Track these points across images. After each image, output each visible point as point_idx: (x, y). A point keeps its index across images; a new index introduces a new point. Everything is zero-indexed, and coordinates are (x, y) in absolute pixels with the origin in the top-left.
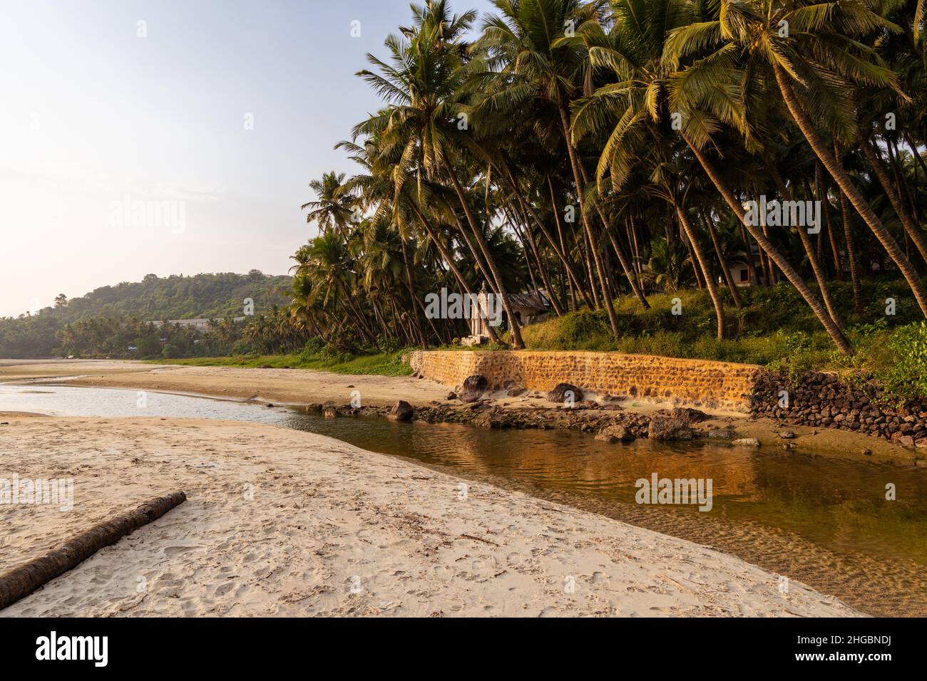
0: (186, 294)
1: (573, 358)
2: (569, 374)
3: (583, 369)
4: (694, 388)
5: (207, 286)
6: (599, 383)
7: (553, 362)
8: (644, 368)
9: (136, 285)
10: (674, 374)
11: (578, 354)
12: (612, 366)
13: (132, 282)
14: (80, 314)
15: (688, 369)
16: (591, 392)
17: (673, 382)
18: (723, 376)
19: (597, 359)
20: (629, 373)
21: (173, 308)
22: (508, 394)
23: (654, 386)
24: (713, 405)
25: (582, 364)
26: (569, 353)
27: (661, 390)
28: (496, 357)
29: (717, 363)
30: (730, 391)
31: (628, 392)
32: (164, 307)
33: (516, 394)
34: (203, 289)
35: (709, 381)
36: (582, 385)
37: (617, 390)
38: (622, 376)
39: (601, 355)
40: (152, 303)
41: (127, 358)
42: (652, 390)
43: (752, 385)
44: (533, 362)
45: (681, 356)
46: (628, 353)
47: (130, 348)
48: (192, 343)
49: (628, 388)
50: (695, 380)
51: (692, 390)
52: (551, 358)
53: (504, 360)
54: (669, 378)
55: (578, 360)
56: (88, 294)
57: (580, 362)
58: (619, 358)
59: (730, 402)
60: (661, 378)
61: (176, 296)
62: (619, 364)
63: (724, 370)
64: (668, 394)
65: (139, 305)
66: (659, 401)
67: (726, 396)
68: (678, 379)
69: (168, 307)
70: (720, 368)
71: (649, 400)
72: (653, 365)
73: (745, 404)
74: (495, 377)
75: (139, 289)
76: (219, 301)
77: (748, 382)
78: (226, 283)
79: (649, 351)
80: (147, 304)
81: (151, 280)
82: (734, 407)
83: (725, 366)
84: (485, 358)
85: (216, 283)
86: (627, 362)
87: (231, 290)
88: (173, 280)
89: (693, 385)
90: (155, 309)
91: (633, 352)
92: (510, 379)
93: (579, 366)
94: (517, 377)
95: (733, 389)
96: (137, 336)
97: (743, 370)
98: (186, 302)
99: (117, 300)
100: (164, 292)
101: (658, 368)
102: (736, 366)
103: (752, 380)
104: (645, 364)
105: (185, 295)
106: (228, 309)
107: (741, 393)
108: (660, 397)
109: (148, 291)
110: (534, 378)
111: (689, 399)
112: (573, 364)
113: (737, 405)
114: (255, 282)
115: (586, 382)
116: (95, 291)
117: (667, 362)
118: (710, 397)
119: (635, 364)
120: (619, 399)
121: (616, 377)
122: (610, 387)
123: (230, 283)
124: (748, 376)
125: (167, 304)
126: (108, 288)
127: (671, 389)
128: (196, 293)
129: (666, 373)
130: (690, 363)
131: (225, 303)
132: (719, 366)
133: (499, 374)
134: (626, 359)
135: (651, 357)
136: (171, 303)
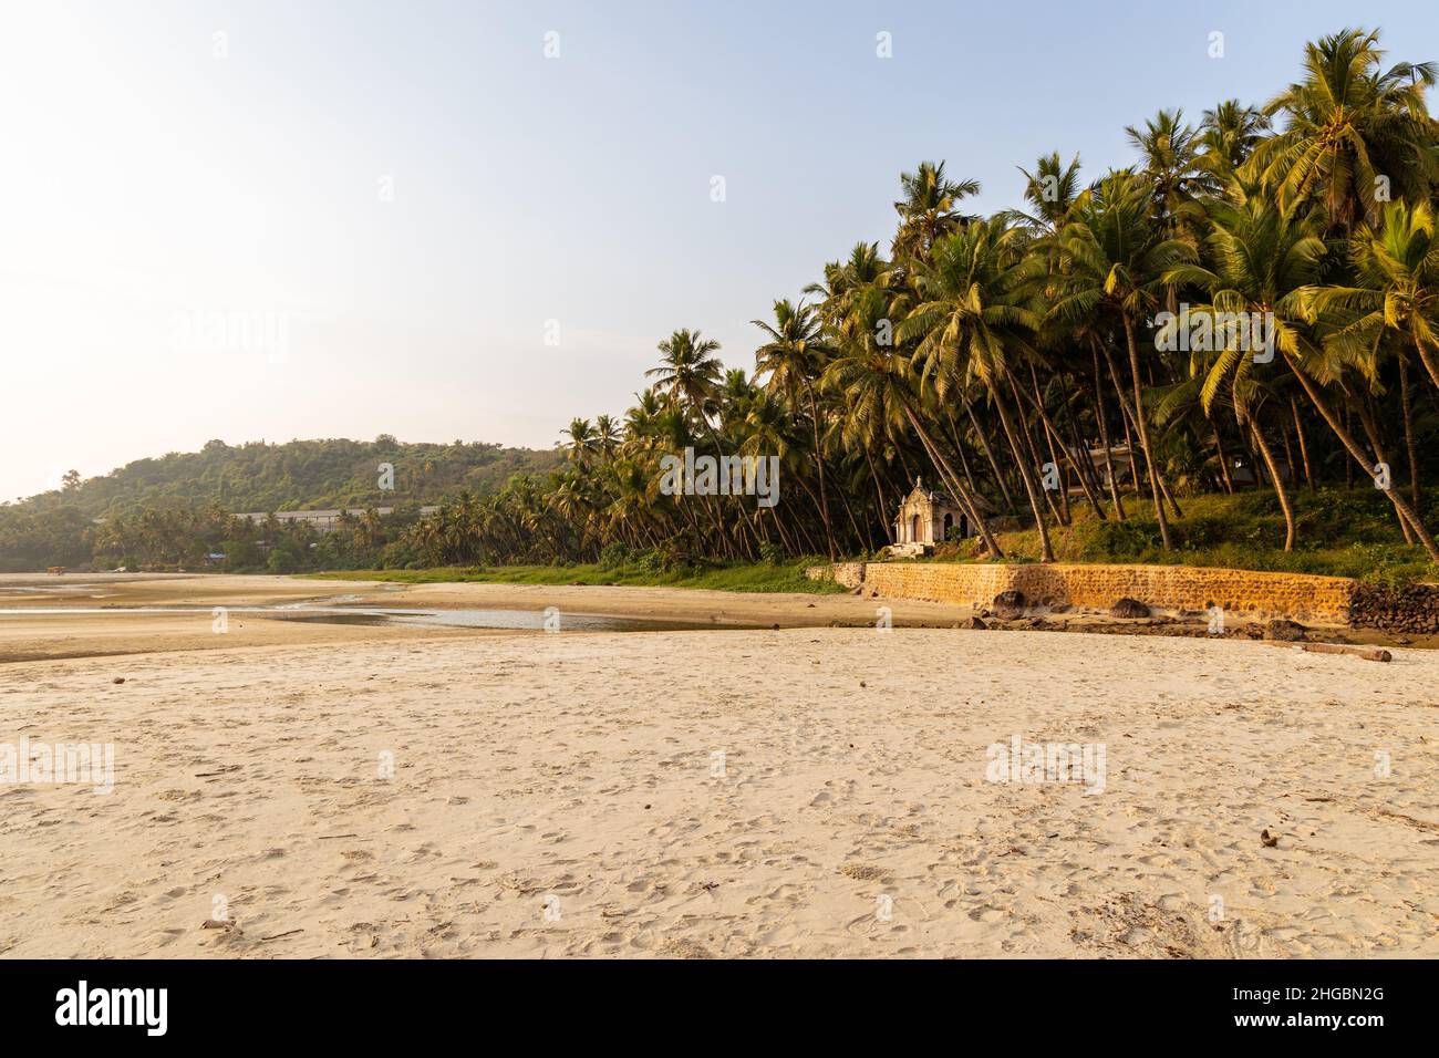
0: (279, 471)
1: (1132, 572)
2: (1128, 589)
3: (1145, 583)
4: (1282, 602)
5: (311, 459)
6: (1166, 598)
7: (1106, 576)
8: (1222, 582)
9: (191, 458)
10: (1257, 587)
11: (1138, 568)
12: (1181, 580)
13: (184, 452)
14: (108, 502)
15: (1274, 583)
16: (1159, 607)
17: (1257, 596)
18: (1315, 588)
19: (1163, 572)
20: (1202, 587)
21: (260, 493)
22: (1052, 611)
23: (1235, 599)
24: (1306, 617)
25: (1143, 579)
26: (1126, 567)
27: (1243, 604)
28: (1031, 572)
29: (1306, 576)
30: (1324, 604)
31: (1204, 607)
32: (245, 493)
33: (1062, 610)
34: (306, 464)
35: (1298, 594)
36: (1146, 600)
37: (1190, 605)
38: (1196, 590)
39: (1168, 569)
40: (225, 485)
41: (210, 571)
42: (1232, 604)
43: (1348, 597)
44: (1078, 576)
45: (1262, 568)
46: (1198, 566)
47: (212, 556)
48: (307, 548)
49: (1204, 603)
50: (1283, 593)
51: (1280, 603)
52: (1103, 572)
53: (1040, 574)
54: (1252, 592)
55: (1138, 574)
56: (116, 471)
57: (1141, 576)
58: (1189, 572)
59: (1324, 614)
60: (1243, 592)
61: (263, 474)
62: (1191, 578)
63: (1315, 583)
64: (1252, 608)
65: (202, 488)
66: (1242, 615)
67: (1319, 609)
68: (1263, 592)
69: (252, 491)
70: (1310, 581)
71: (1230, 614)
72: (1232, 579)
73: (1342, 616)
74: (1032, 593)
75: (198, 463)
76: (331, 483)
77: (1343, 594)
78: (341, 456)
79: (1223, 564)
80: (216, 487)
81: (216, 449)
82: (1329, 619)
83: (1316, 579)
84: (1019, 573)
85: (325, 455)
86: (1200, 576)
87: (349, 466)
88: (256, 450)
89: (1281, 598)
90: (230, 494)
91: (1204, 565)
92: (1050, 595)
93: (1140, 580)
94: (1059, 593)
95: (1327, 602)
96: (224, 538)
97: (1337, 583)
98: (280, 484)
99: (165, 480)
100: (242, 469)
101: (1238, 582)
102: (1328, 579)
103: (1348, 593)
104: (1223, 577)
105: (277, 474)
106: (351, 496)
107: (1337, 605)
108: (1242, 610)
109: (213, 468)
110: (1081, 593)
111: (1276, 612)
112: (1132, 578)
113: (1333, 616)
114: (387, 454)
115: (1151, 597)
116: (128, 466)
117: (1248, 576)
118: (1301, 609)
119: (1211, 577)
120: (1195, 613)
121: (1188, 591)
122: (1182, 601)
123: (346, 454)
124: (1342, 589)
125: (249, 486)
126: (147, 461)
127: (1256, 603)
128: (294, 470)
129: (1249, 586)
130: (1276, 576)
131: (341, 487)
132: (1310, 579)
133: (1036, 589)
134: (1199, 572)
135: (1229, 571)
136: (256, 485)
